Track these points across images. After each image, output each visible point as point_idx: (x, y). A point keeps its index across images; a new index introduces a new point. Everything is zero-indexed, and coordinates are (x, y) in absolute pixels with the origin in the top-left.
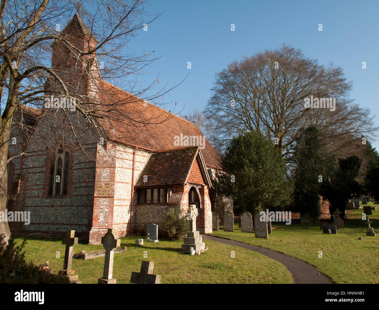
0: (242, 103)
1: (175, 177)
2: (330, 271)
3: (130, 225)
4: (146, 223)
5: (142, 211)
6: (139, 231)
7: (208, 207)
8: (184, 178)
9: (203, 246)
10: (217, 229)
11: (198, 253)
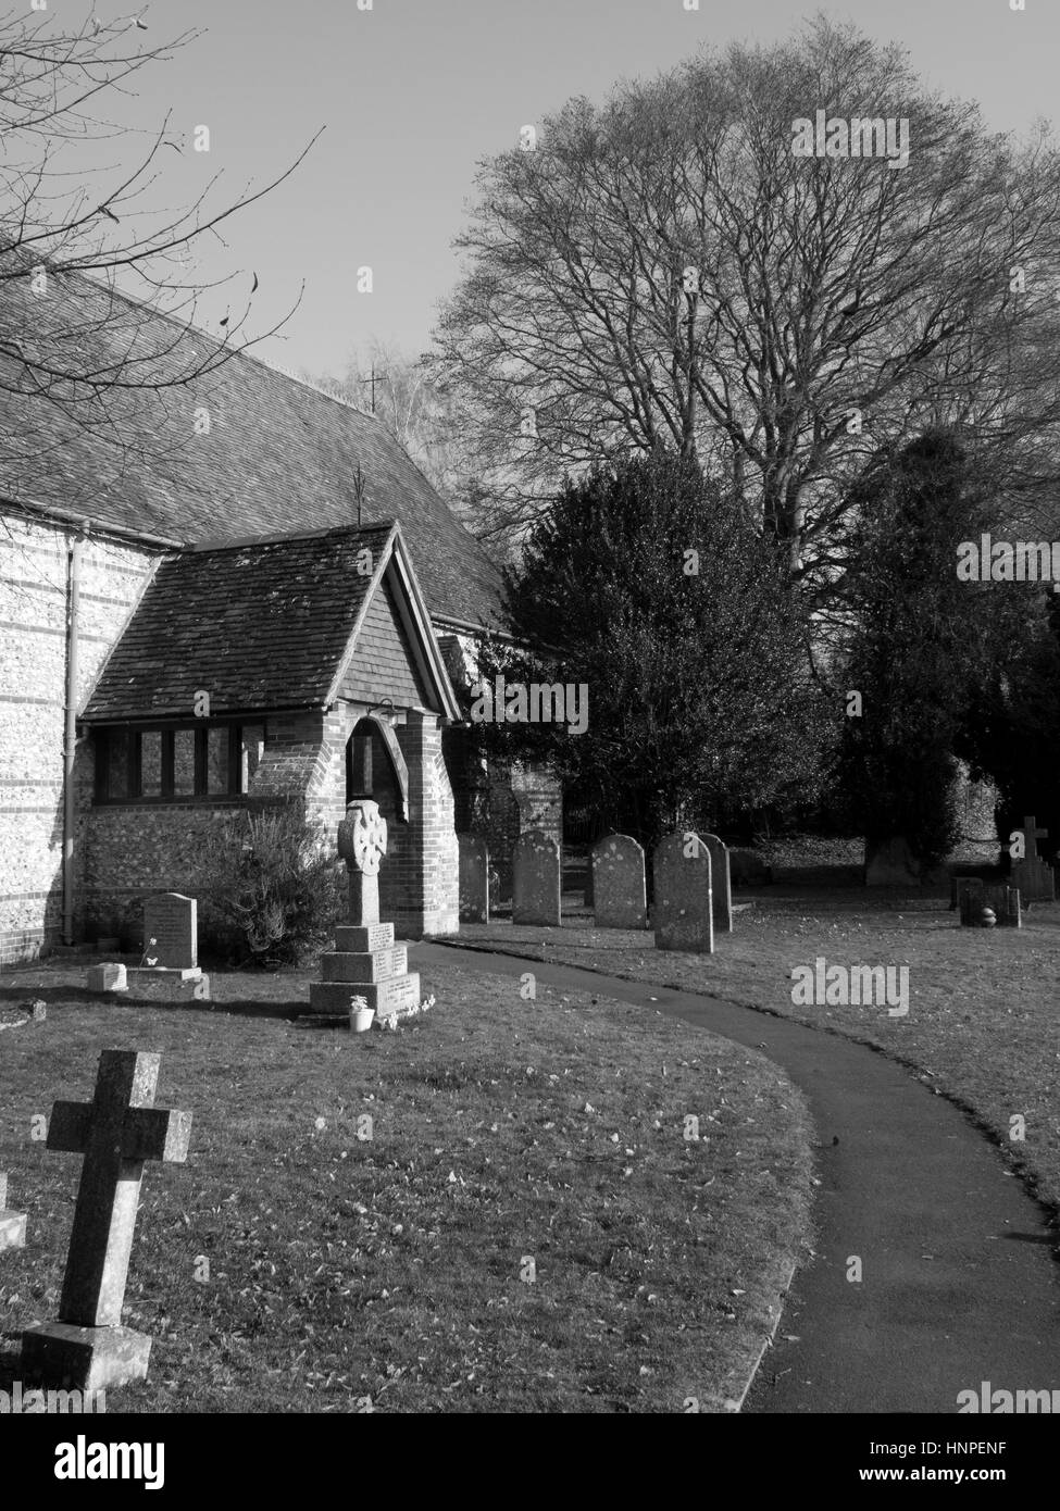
0: (611, 317)
1: (279, 674)
2: (973, 1081)
3: (64, 901)
4: (141, 891)
5: (119, 836)
6: (108, 928)
7: (440, 814)
8: (324, 678)
9: (409, 989)
10: (483, 917)
11: (387, 1023)
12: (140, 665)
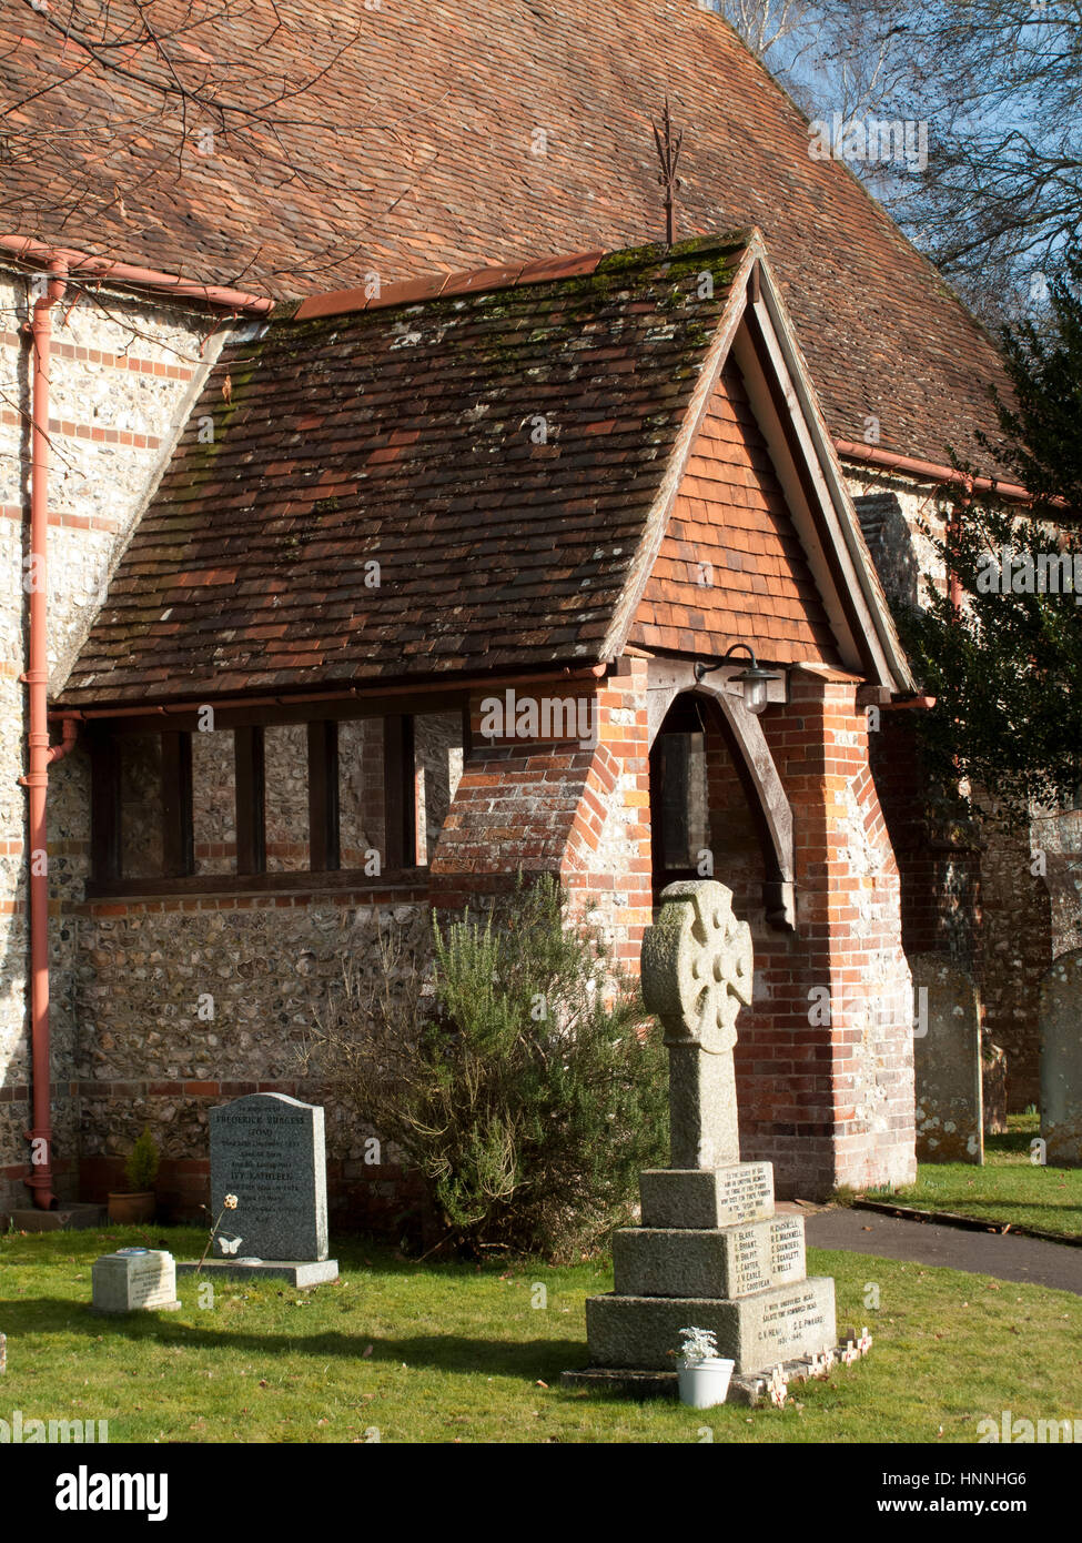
1: (496, 593)
3: (32, 1108)
4: (199, 1088)
6: (130, 1171)
7: (867, 909)
8: (597, 600)
9: (811, 1314)
10: (971, 1148)
11: (764, 1390)
12: (185, 580)
